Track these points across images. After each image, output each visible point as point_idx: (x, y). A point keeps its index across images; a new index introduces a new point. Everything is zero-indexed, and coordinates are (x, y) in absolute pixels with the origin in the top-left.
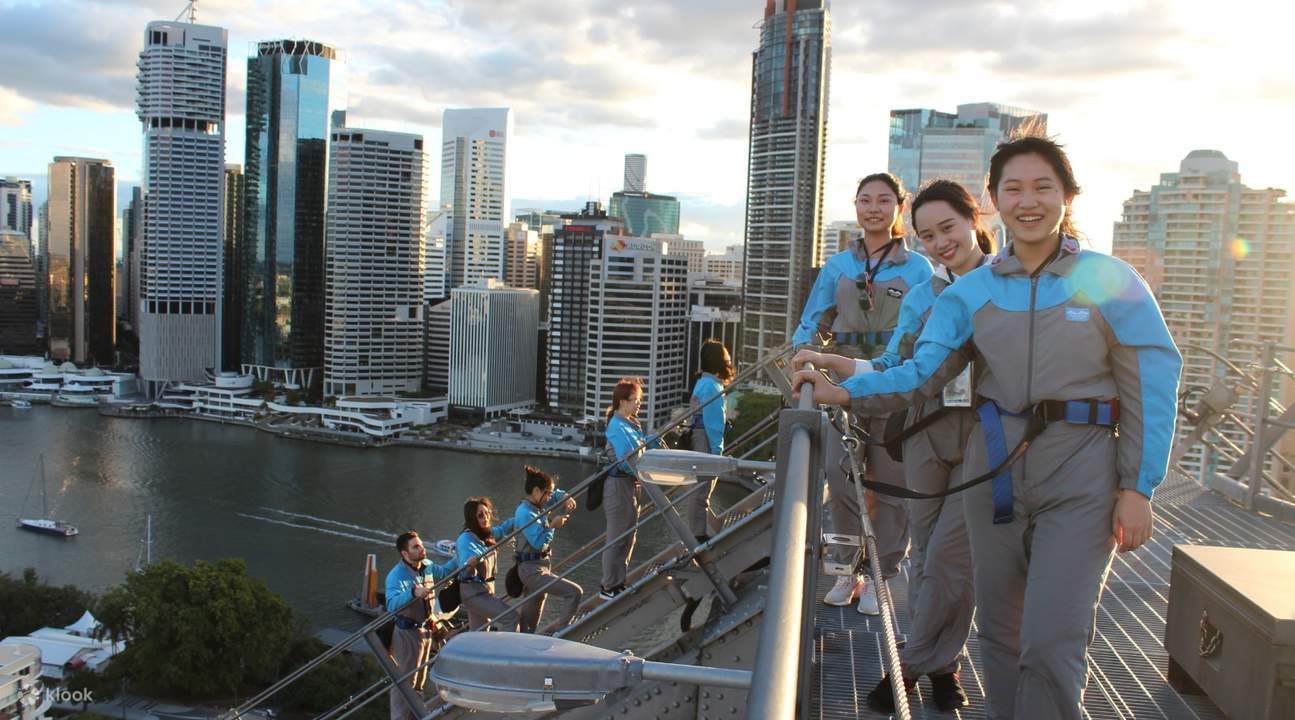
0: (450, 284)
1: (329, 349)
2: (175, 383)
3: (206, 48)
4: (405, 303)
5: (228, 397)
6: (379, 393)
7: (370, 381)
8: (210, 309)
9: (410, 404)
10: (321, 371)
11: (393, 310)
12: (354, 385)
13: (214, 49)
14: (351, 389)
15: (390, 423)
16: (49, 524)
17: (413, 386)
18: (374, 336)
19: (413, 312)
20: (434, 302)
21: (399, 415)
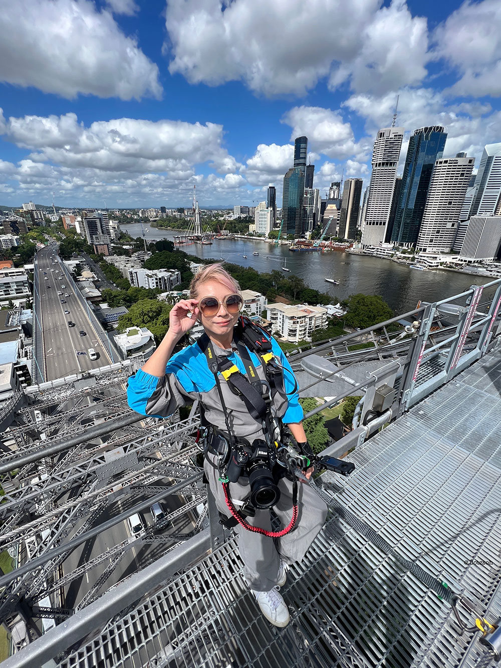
0: (471, 215)
1: (420, 237)
2: (370, 246)
3: (396, 136)
4: (451, 222)
5: (385, 250)
6: (435, 252)
7: (432, 248)
8: (384, 224)
9: (445, 256)
10: (416, 244)
11: (446, 224)
12: (426, 249)
13: (399, 136)
14: (425, 250)
15: (436, 261)
16: (333, 281)
17: (447, 250)
18: (437, 233)
19: (453, 225)
20: (462, 221)
21: (440, 259)
